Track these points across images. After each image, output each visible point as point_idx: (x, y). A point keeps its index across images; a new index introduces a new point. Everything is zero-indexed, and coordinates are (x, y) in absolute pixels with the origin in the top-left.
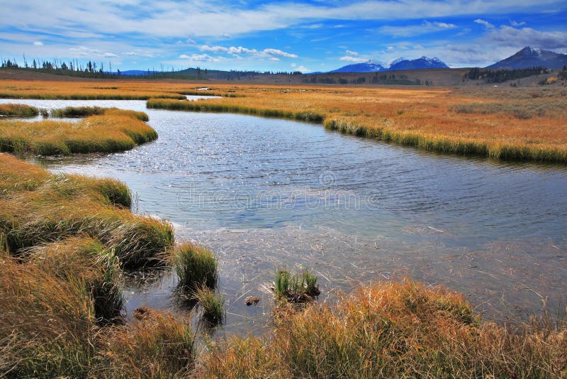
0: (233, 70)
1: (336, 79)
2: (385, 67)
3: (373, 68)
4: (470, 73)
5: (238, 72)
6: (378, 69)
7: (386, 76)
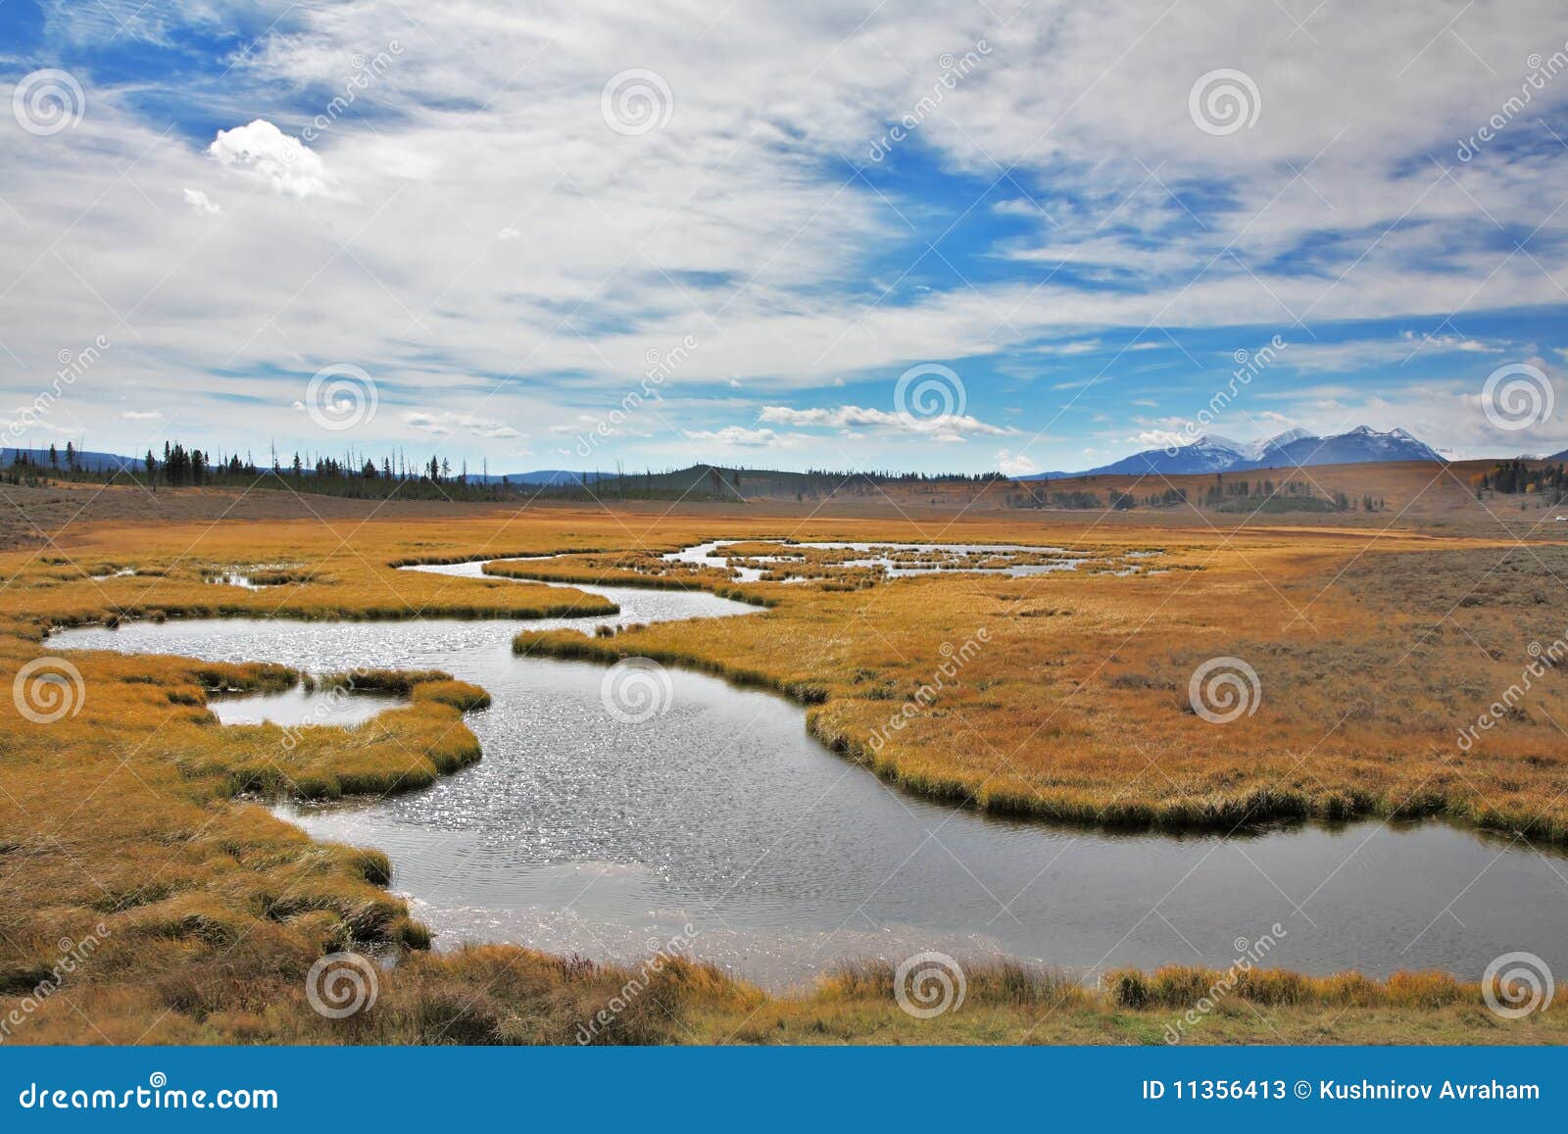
0: (816, 469)
1: (1101, 492)
2: (1249, 456)
3: (1214, 459)
4: (1499, 476)
5: (831, 474)
6: (1229, 462)
7: (1245, 486)
